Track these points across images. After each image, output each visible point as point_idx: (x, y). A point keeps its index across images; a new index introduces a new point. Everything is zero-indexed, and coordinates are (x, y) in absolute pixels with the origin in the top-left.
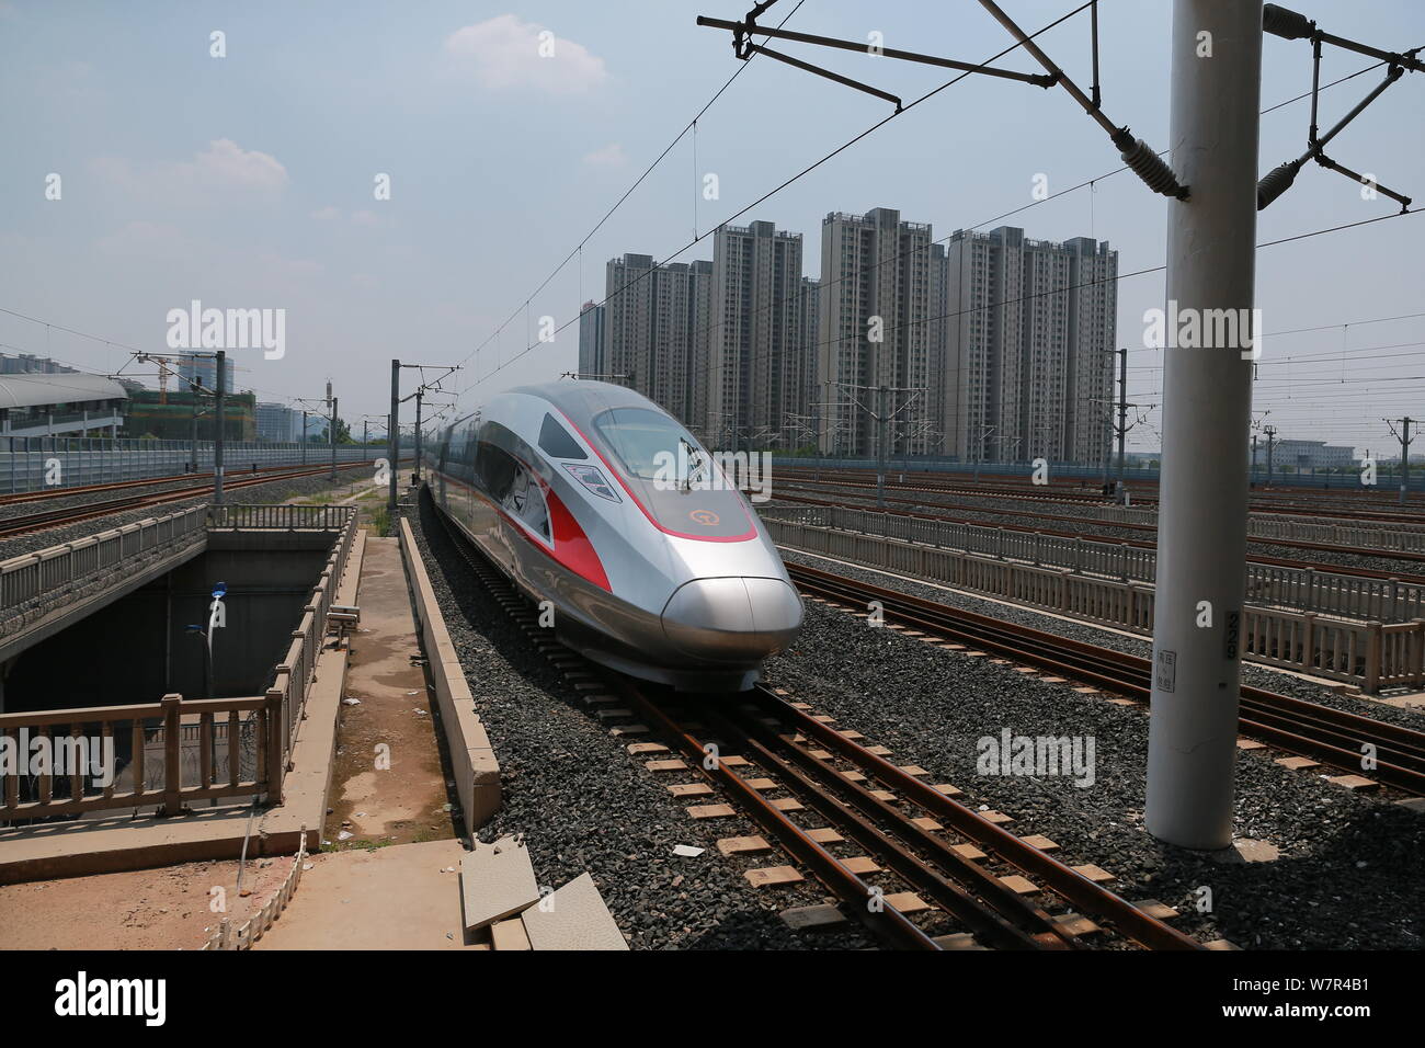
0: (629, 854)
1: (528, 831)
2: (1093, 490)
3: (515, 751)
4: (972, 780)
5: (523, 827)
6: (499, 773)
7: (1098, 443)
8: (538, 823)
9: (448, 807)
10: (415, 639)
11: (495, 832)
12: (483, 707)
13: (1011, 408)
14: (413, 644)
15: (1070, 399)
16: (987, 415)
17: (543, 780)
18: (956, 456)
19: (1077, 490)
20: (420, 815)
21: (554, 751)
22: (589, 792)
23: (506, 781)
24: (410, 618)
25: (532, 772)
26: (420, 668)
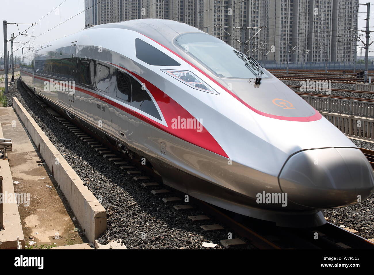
0: (180, 247)
1: (123, 238)
2: (349, 76)
3: (110, 202)
4: (333, 214)
5: (120, 237)
6: (106, 212)
7: (349, 52)
8: (128, 235)
9: (76, 229)
10: (36, 153)
11: (107, 239)
12: (88, 183)
13: (303, 35)
14: (36, 156)
15: (334, 30)
16: (290, 39)
17: (126, 215)
18: (275, 61)
19: (341, 76)
20: (63, 233)
21: (129, 202)
22: (150, 220)
23: (108, 216)
24: (31, 144)
25: (120, 212)
26: (43, 167)
